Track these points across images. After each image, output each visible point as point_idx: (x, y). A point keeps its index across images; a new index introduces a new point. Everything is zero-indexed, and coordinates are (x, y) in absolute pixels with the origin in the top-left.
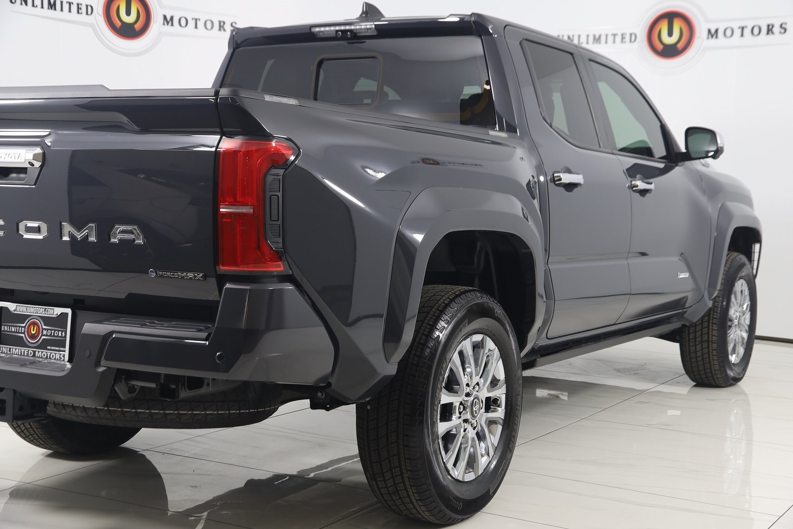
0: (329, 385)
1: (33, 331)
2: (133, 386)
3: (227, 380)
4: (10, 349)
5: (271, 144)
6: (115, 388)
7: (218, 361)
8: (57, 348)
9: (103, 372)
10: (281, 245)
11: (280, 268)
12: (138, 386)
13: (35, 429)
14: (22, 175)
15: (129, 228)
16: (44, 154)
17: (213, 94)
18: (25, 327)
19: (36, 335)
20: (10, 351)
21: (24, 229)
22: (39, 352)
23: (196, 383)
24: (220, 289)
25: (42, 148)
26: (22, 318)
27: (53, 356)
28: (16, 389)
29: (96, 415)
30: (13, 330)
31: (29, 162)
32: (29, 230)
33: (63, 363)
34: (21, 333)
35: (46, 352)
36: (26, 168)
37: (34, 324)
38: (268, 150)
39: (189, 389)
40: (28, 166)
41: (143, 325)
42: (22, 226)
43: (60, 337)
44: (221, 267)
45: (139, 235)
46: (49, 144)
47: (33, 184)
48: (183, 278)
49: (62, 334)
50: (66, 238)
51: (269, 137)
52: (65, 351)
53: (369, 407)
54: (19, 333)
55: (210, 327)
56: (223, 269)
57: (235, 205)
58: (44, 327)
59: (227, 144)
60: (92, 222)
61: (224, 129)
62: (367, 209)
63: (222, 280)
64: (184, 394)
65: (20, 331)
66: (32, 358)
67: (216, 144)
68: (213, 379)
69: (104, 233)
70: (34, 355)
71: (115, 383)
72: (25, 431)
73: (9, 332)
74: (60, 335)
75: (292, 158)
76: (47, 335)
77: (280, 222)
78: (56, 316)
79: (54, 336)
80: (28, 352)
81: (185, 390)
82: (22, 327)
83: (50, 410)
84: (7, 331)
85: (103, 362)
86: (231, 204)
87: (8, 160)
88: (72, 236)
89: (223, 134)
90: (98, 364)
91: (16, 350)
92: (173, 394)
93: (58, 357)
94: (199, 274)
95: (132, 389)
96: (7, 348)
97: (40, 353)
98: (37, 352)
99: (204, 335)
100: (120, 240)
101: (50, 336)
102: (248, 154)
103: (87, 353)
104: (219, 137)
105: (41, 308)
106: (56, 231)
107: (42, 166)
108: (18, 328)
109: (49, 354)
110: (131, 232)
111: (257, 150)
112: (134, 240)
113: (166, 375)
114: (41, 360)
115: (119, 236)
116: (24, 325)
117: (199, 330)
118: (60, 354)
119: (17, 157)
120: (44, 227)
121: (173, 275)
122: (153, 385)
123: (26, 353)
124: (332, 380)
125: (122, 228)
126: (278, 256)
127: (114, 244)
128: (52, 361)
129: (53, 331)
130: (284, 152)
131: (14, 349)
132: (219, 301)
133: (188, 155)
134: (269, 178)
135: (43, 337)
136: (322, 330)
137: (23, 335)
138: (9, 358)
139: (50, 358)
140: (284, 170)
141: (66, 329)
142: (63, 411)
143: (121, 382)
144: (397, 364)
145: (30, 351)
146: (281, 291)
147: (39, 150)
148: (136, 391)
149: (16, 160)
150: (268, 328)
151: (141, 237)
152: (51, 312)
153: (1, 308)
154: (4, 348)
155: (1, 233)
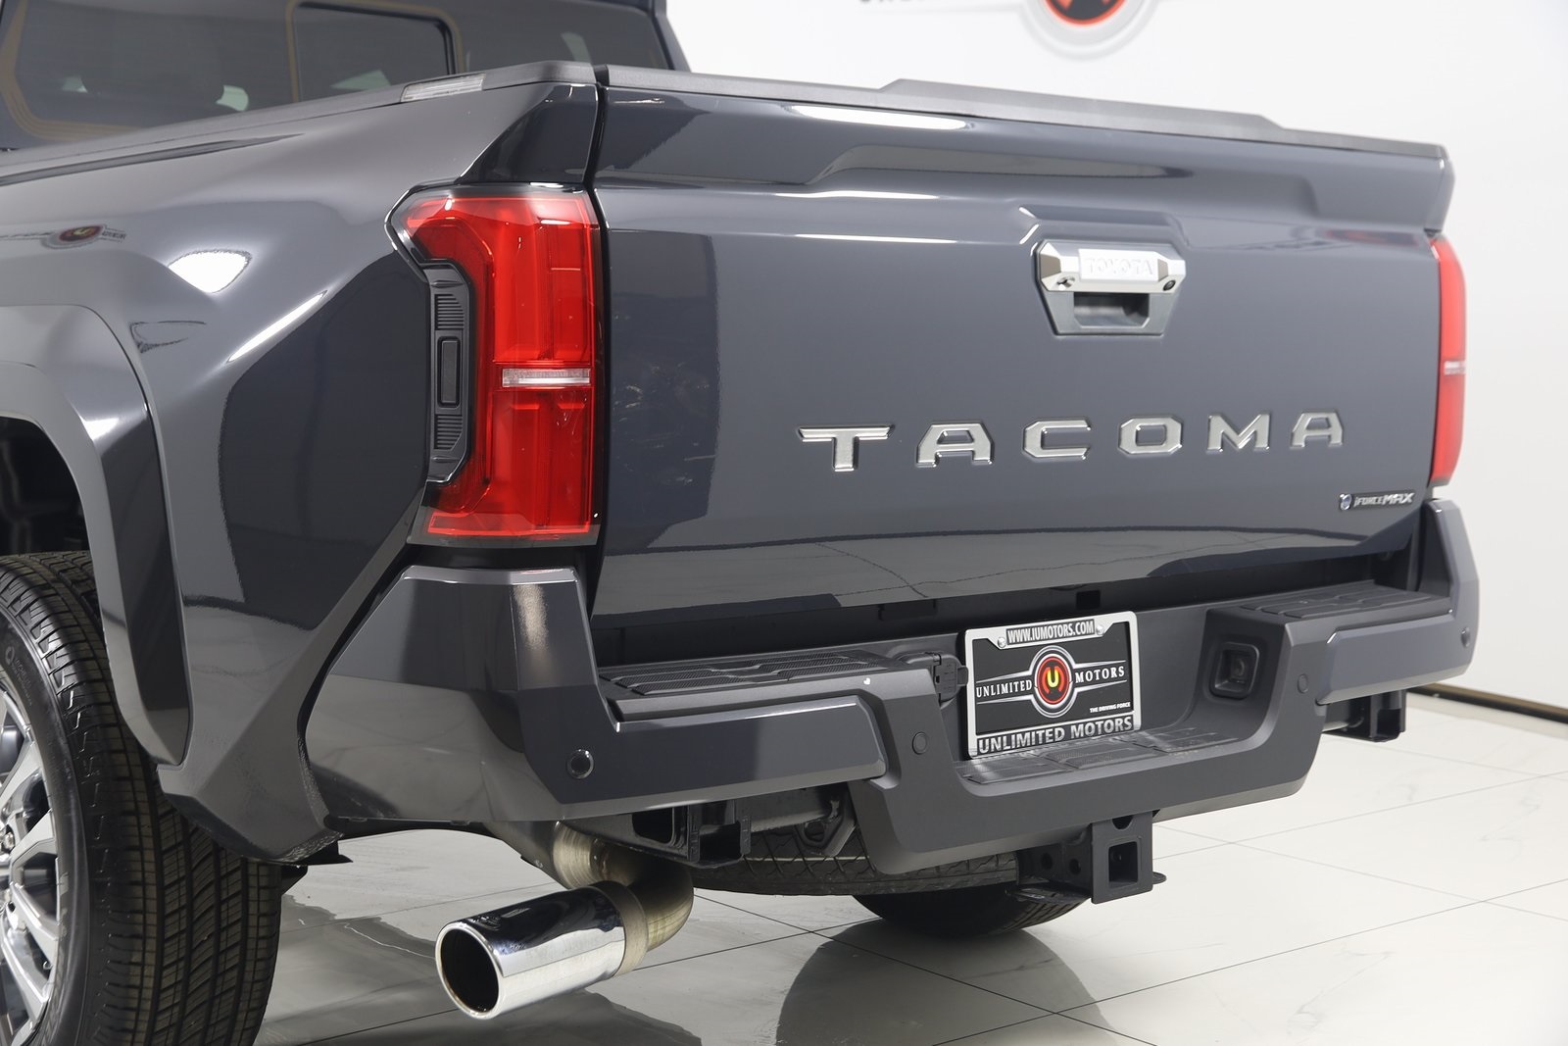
1: (1053, 681)
4: (1009, 736)
8: (1115, 707)
18: (1031, 677)
19: (1060, 689)
20: (1009, 743)
21: (1134, 437)
26: (1020, 657)
27: (1109, 726)
30: (1005, 690)
34: (1027, 693)
35: (1094, 722)
36: (1147, 296)
37: (1052, 664)
42: (1127, 431)
43: (1115, 679)
45: (1337, 429)
47: (1162, 331)
48: (1388, 503)
49: (1117, 672)
50: (1215, 446)
54: (1020, 694)
58: (1076, 666)
65: (1022, 690)
66: (1065, 745)
70: (1067, 737)
73: (995, 698)
74: (1114, 675)
76: (1086, 683)
78: (1101, 635)
79: (1102, 681)
80: (1053, 732)
82: (1025, 678)
84: (990, 697)
88: (1226, 442)
91: (1023, 735)
93: (1121, 725)
94: (1408, 494)
96: (1002, 736)
97: (1080, 727)
98: (1073, 728)
100: (1308, 443)
101: (1094, 682)
103: (1303, 684)
105: (1062, 624)
108: (1016, 683)
109: (1099, 724)
112: (1329, 440)
115: (1306, 435)
116: (1028, 673)
118: (1124, 718)
120: (1176, 429)
121: (1376, 500)
123: (1047, 736)
129: (1097, 671)
131: (1019, 736)
135: (1078, 690)
137: (1030, 697)
139: (1104, 733)
141: (1129, 658)
145: (1057, 730)
151: (1340, 433)
152: (1088, 627)
153: (975, 642)
154: (995, 740)
155: (1080, 453)
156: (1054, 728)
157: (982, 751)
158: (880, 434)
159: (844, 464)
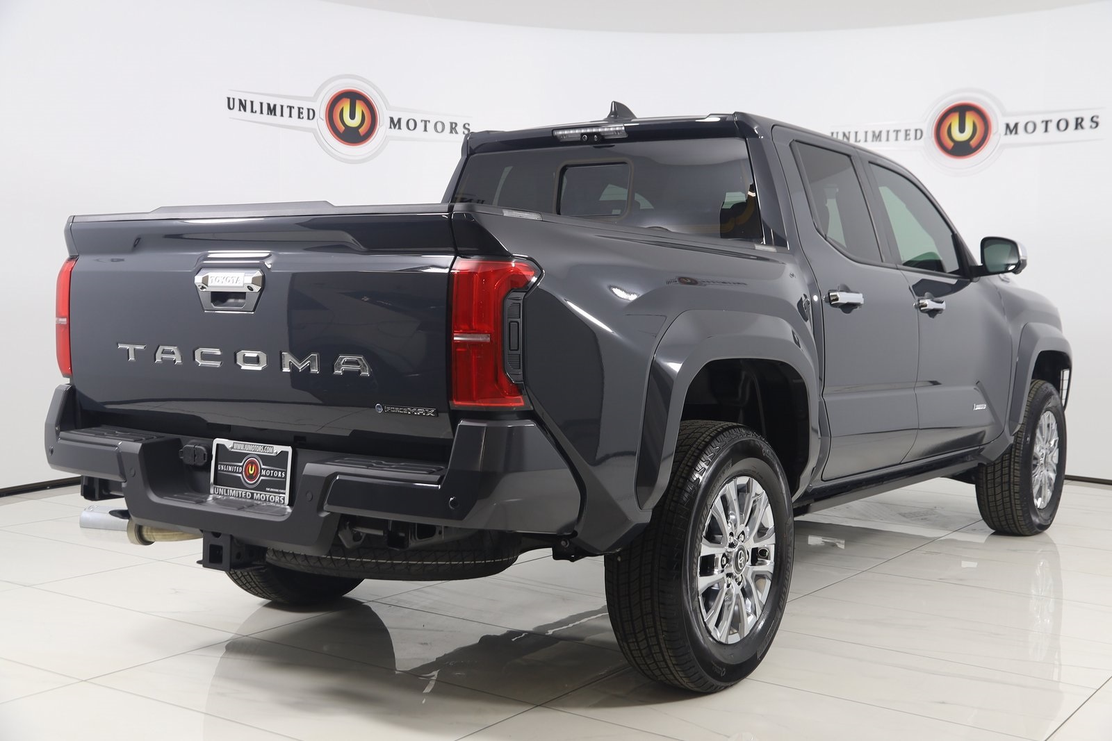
0: (575, 534)
1: (251, 471)
2: (359, 533)
3: (460, 528)
4: (227, 490)
5: (511, 265)
6: (339, 535)
7: (451, 508)
8: (277, 490)
9: (327, 517)
10: (521, 377)
11: (519, 403)
12: (363, 533)
13: (253, 577)
14: (240, 301)
15: (355, 358)
16: (264, 277)
17: (447, 210)
18: (242, 466)
19: (254, 475)
20: (227, 493)
21: (242, 359)
22: (257, 494)
23: (427, 531)
24: (454, 424)
25: (262, 271)
26: (240, 456)
27: (272, 499)
28: (234, 535)
29: (318, 564)
30: (230, 469)
31: (248, 287)
32: (248, 360)
33: (282, 506)
34: (238, 473)
35: (265, 495)
36: (244, 293)
37: (252, 463)
38: (506, 271)
39: (419, 538)
40: (247, 290)
41: (369, 466)
42: (240, 356)
43: (279, 478)
44: (454, 401)
45: (365, 366)
46: (269, 266)
47: (252, 310)
48: (413, 414)
50: (286, 370)
51: (508, 257)
52: (284, 494)
53: (619, 559)
54: (236, 472)
55: (442, 469)
56: (457, 404)
57: (470, 333)
58: (263, 467)
59: (462, 265)
60: (314, 352)
61: (459, 249)
62: (615, 334)
63: (455, 416)
64: (414, 543)
66: (250, 501)
67: (449, 265)
68: (446, 527)
69: (328, 363)
70: (252, 498)
71: (339, 529)
72: (242, 578)
73: (226, 471)
74: (280, 475)
75: (534, 279)
76: (265, 476)
77: (520, 352)
78: (275, 455)
79: (273, 476)
80: (246, 493)
81: (415, 538)
82: (240, 466)
83: (270, 557)
84: (223, 471)
85: (326, 507)
86: (465, 332)
87: (226, 284)
88: (293, 367)
89: (458, 254)
90: (320, 509)
91: (233, 492)
92: (402, 543)
93: (277, 500)
94: (430, 410)
95: (357, 537)
96: (224, 489)
97: (259, 495)
98: (255, 494)
99: (437, 477)
100: (345, 372)
101: (269, 476)
102: (485, 275)
103: (309, 496)
104: (453, 257)
105: (259, 446)
106: (275, 362)
107: (261, 291)
108: (235, 467)
109: (268, 496)
110: (356, 363)
111: (495, 271)
112: (360, 372)
113: (394, 522)
114: (259, 502)
115: (343, 368)
116: (241, 464)
117: (431, 473)
118: (280, 497)
119: (235, 281)
120: (263, 357)
121: (402, 410)
122: (380, 533)
123: (243, 495)
124: (579, 529)
125: (346, 358)
126: (518, 390)
127: (338, 376)
128: (272, 504)
129: (272, 472)
130: (525, 273)
131: (231, 491)
132: (453, 440)
133: (418, 278)
134: (509, 303)
135: (262, 478)
136: (567, 472)
137: (240, 475)
138: (225, 500)
139: (269, 501)
140: (525, 293)
141: (286, 468)
142: (283, 559)
143: (345, 529)
144: (651, 510)
145: (248, 493)
146: (521, 429)
147: (258, 273)
148: (361, 538)
149: (234, 285)
150: (507, 471)
151: (368, 369)
152: (270, 450)
153: (218, 445)
154: (221, 489)
155: (217, 364)
157: (216, 493)
158: (141, 347)
159: (132, 358)
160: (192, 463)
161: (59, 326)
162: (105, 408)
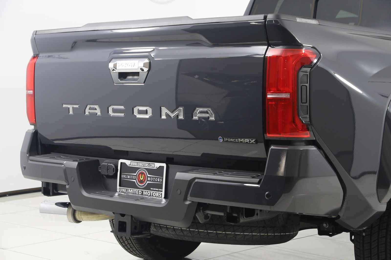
0: (338, 217)
1: (142, 178)
2: (208, 214)
3: (269, 211)
4: (127, 189)
5: (302, 51)
6: (196, 215)
7: (267, 198)
8: (157, 189)
9: (189, 205)
10: (308, 120)
11: (307, 135)
12: (210, 214)
13: (134, 244)
14: (136, 77)
15: (205, 109)
16: (150, 63)
17: (263, 18)
18: (136, 176)
19: (143, 181)
20: (127, 191)
21: (137, 112)
22: (145, 191)
23: (250, 213)
24: (267, 150)
25: (149, 59)
26: (134, 170)
27: (154, 195)
28: (133, 215)
29: (181, 234)
30: (129, 177)
31: (141, 69)
32: (140, 112)
33: (160, 198)
34: (134, 179)
35: (150, 192)
36: (138, 73)
37: (142, 173)
38: (299, 55)
39: (246, 217)
40: (140, 71)
41: (215, 174)
42: (136, 110)
43: (159, 182)
44: (268, 134)
45: (212, 114)
46: (153, 57)
47: (143, 82)
48: (241, 142)
49: (160, 180)
50: (164, 117)
51: (300, 46)
52: (162, 191)
53: (364, 234)
54: (132, 179)
55: (259, 175)
56: (269, 136)
57: (277, 93)
58: (148, 175)
59: (273, 52)
60: (181, 106)
61: (270, 42)
62: (364, 94)
63: (268, 143)
64: (243, 220)
65: (133, 178)
66: (141, 196)
67: (264, 53)
68: (261, 211)
69: (189, 113)
70: (142, 194)
71: (196, 212)
72: (128, 245)
73: (126, 178)
74: (159, 180)
75: (315, 61)
76: (150, 181)
77: (308, 104)
78: (156, 168)
79: (155, 181)
80: (138, 191)
81: (244, 218)
82: (134, 175)
83: (153, 230)
84: (125, 178)
85: (189, 198)
86: (275, 92)
87: (127, 67)
88: (167, 115)
89: (269, 45)
90: (185, 199)
91: (131, 191)
92: (235, 220)
93: (157, 195)
94: (252, 140)
95: (206, 217)
96: (125, 189)
97: (146, 192)
98: (144, 192)
99: (257, 180)
100: (199, 118)
101: (153, 181)
102: (286, 58)
103: (179, 192)
104: (266, 47)
105: (146, 163)
106: (157, 113)
107: (149, 71)
108: (132, 176)
109: (152, 193)
110: (207, 112)
111: (292, 56)
112: (209, 118)
113: (231, 207)
114: (146, 197)
115: (199, 115)
116: (135, 174)
117: (253, 177)
118: (159, 193)
119: (133, 66)
120: (150, 110)
121: (235, 140)
122: (222, 214)
123: (137, 192)
124: (341, 214)
125: (201, 109)
126: (306, 128)
127: (196, 121)
128: (154, 197)
129: (154, 178)
130: (310, 56)
131: (129, 190)
132: (266, 159)
134: (301, 74)
135: (148, 182)
136: (336, 178)
137: (135, 181)
138: (127, 195)
139: (153, 196)
140: (311, 68)
141: (163, 177)
142: (160, 230)
143: (200, 212)
144: (386, 204)
145: (139, 191)
146: (307, 151)
147: (147, 61)
148: (209, 217)
149: (133, 68)
150: (300, 177)
151: (213, 116)
152: (153, 165)
153: (121, 163)
154: (124, 189)
155: (122, 115)
156: (139, 190)
157: (120, 191)
158: (77, 106)
159: (71, 113)
160: (106, 174)
161: (28, 95)
162: (54, 143)
